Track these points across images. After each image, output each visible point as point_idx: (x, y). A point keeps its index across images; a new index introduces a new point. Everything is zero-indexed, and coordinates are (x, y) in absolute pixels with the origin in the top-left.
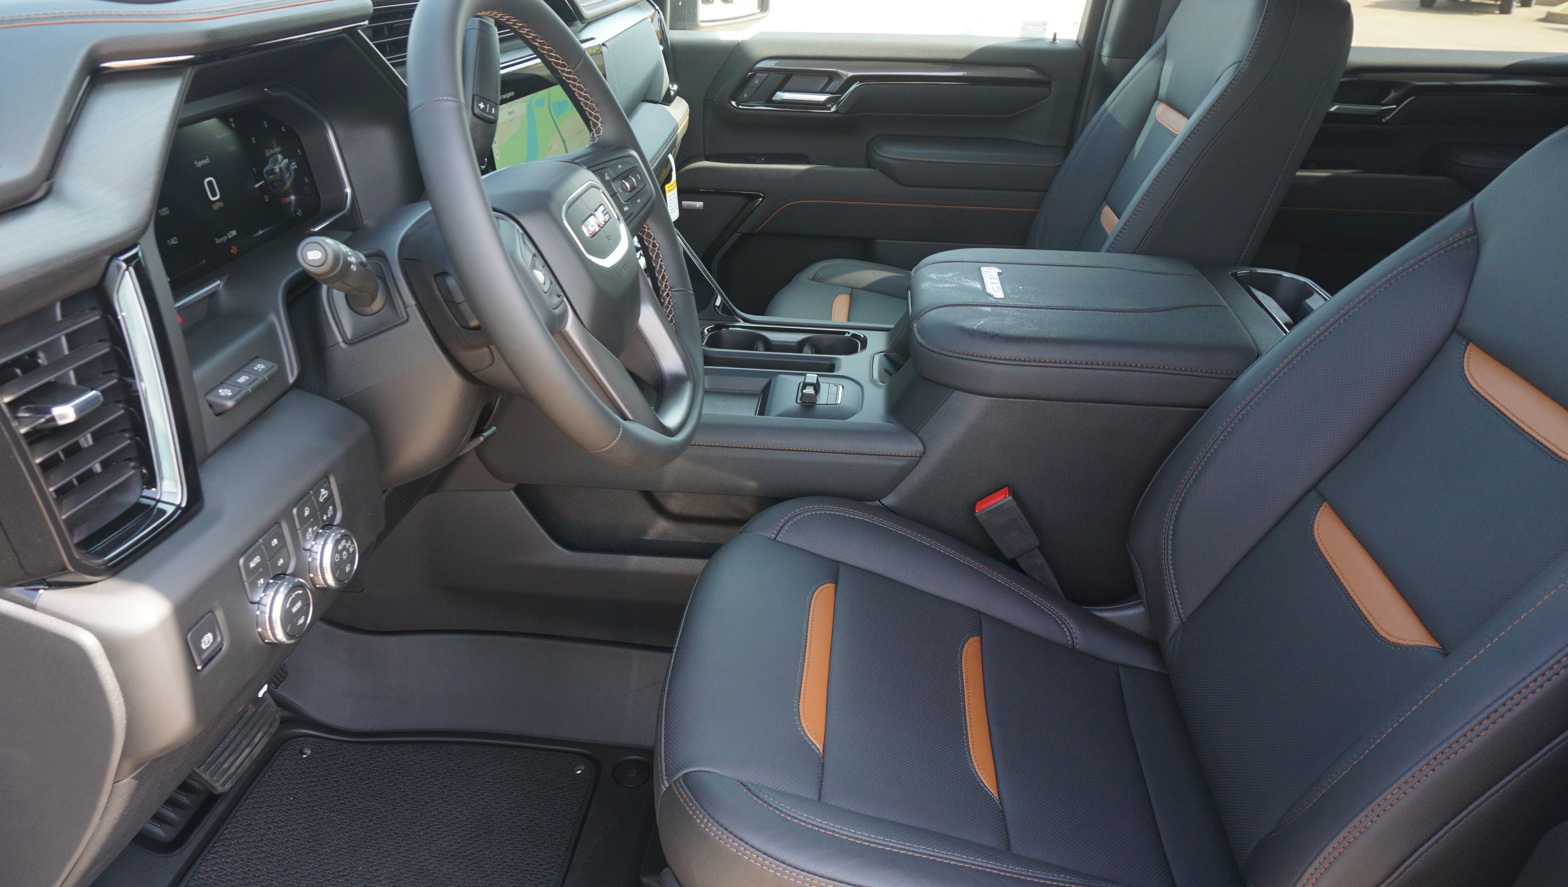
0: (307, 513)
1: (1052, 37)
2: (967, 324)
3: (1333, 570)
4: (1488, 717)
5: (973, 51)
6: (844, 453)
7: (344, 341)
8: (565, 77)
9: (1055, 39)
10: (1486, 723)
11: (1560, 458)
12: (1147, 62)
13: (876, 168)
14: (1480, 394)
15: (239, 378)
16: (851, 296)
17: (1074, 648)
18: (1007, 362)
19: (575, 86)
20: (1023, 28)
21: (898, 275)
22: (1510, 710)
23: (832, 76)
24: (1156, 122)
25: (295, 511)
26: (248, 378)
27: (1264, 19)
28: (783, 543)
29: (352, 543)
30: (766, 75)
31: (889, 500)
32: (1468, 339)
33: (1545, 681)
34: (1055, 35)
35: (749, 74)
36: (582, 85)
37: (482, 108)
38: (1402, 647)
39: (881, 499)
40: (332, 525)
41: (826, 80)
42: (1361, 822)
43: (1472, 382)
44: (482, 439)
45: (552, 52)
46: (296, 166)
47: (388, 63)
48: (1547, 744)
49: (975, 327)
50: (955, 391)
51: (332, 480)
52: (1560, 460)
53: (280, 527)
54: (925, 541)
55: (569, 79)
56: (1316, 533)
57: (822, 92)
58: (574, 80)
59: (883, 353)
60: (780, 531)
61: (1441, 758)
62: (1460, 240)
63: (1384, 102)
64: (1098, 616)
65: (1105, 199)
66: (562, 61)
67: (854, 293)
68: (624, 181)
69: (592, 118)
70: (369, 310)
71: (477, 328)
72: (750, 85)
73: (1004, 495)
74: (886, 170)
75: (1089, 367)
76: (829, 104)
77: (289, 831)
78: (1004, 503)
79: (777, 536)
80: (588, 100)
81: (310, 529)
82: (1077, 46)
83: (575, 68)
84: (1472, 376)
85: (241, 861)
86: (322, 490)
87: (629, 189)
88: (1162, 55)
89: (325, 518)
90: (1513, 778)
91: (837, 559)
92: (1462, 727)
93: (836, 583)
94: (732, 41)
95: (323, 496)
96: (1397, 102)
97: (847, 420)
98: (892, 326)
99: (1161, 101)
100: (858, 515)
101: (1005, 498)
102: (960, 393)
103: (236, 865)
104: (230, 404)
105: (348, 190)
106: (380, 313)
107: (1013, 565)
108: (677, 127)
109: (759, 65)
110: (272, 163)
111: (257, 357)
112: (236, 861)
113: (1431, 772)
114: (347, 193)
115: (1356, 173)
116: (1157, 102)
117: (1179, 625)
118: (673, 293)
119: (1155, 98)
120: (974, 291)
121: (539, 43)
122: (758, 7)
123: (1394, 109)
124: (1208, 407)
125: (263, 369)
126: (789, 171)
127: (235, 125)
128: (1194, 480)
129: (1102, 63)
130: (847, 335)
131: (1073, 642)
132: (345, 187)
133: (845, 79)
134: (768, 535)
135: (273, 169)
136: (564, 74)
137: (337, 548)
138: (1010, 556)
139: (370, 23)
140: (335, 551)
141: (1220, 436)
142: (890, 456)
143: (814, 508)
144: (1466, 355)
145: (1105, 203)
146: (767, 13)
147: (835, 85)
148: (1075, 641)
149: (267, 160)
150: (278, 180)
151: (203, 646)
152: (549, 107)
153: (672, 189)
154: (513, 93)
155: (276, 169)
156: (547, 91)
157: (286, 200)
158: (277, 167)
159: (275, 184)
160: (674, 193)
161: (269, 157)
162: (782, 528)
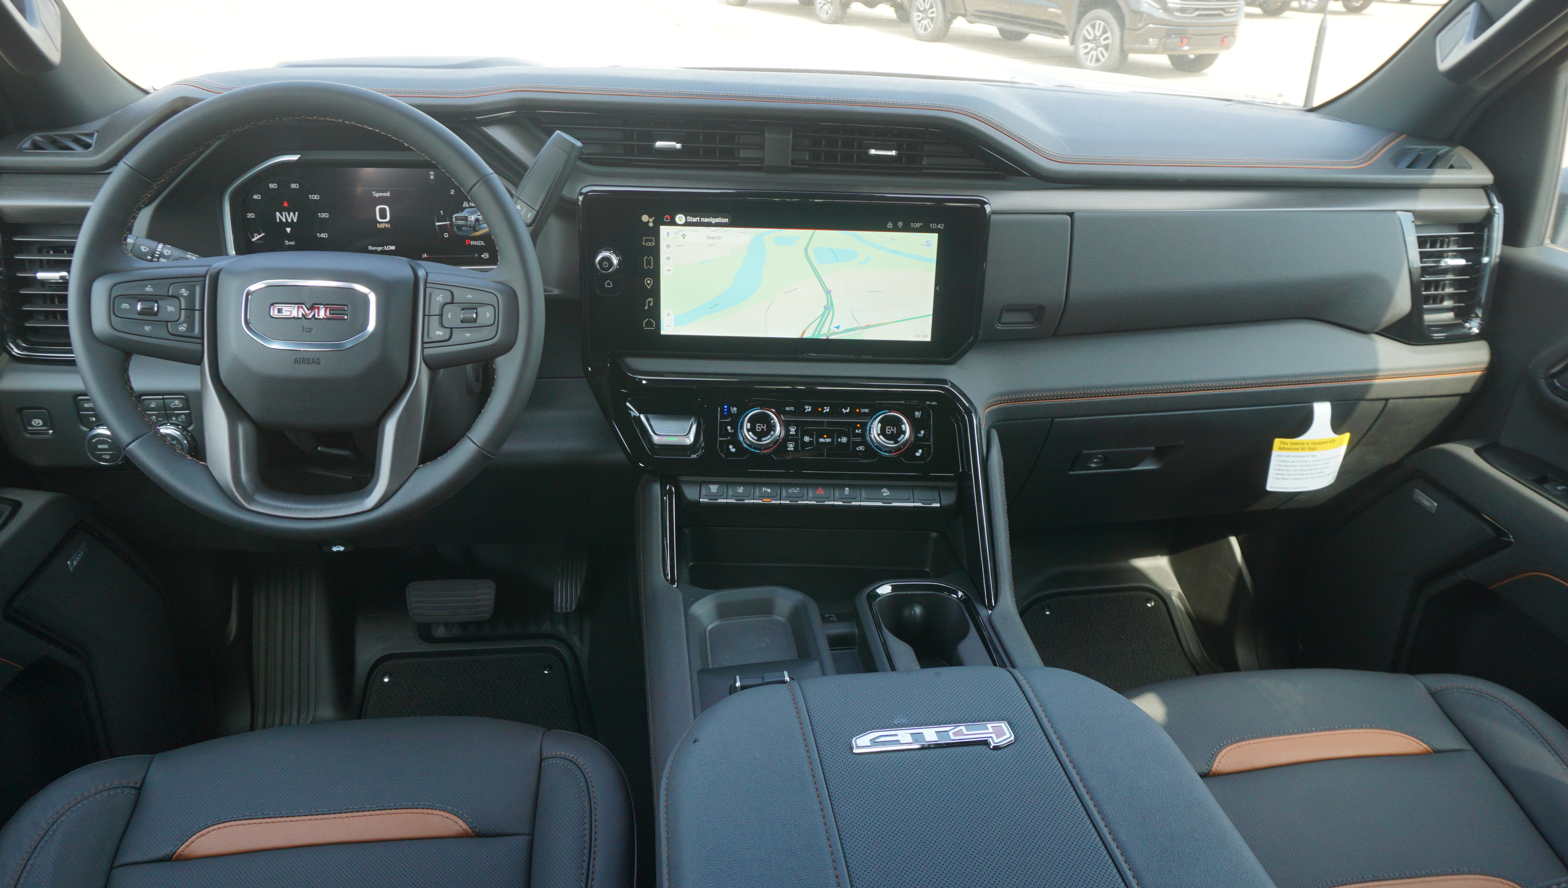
60: (552, 758)
79: (546, 758)
134: (544, 751)
135: (467, 217)
149: (463, 209)
150: (470, 227)
151: (33, 423)
152: (806, 249)
153: (1292, 449)
154: (726, 220)
155: (471, 218)
156: (809, 232)
157: (472, 243)
158: (472, 217)
159: (463, 228)
160: (1298, 457)
161: (467, 208)
162: (556, 757)
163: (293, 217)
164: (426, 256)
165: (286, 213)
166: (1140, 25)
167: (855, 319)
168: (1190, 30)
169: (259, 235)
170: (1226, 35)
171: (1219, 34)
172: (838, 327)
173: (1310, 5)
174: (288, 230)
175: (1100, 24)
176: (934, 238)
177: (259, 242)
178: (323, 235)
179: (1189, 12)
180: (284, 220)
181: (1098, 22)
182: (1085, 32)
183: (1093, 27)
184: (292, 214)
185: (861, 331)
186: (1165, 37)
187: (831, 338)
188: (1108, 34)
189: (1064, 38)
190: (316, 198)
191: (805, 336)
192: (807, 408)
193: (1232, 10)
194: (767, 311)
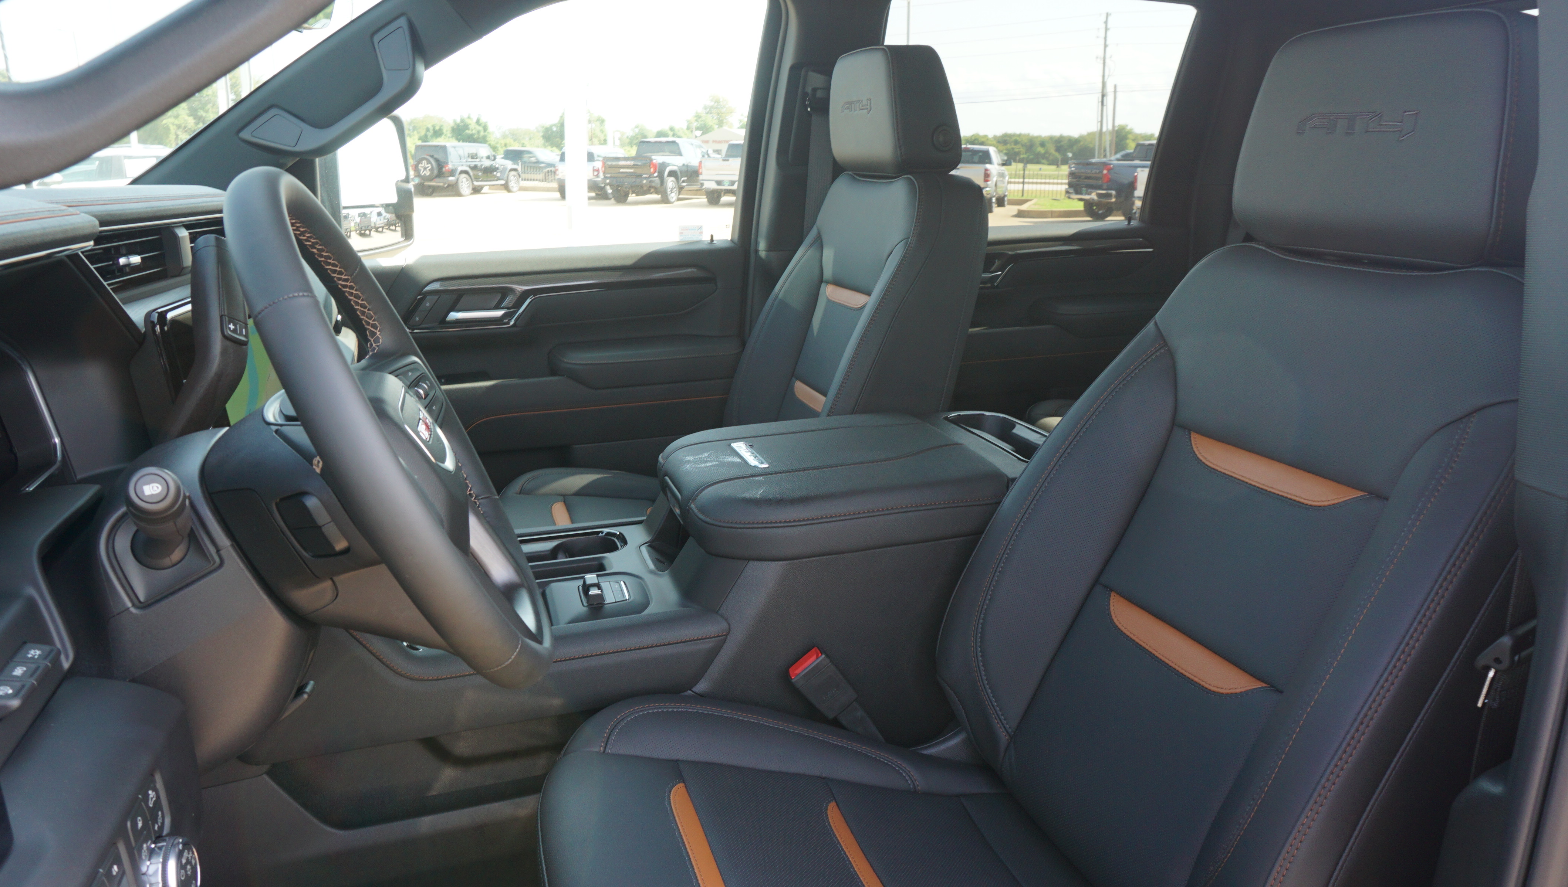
0: (140, 824)
1: (709, 238)
2: (748, 495)
3: (1144, 648)
4: (1362, 723)
5: (640, 257)
6: (650, 647)
7: (134, 605)
8: (341, 285)
9: (712, 240)
10: (1361, 728)
11: (1307, 505)
12: (806, 252)
13: (563, 375)
14: (1217, 470)
15: (13, 671)
16: (565, 502)
17: (916, 790)
18: (798, 523)
19: (351, 294)
20: (681, 233)
21: (605, 476)
22: (1376, 711)
23: (505, 292)
24: (829, 300)
25: (129, 824)
26: (25, 669)
27: (919, 202)
28: (613, 754)
29: (193, 853)
30: (437, 297)
31: (701, 687)
32: (1189, 429)
33: (1394, 679)
34: (712, 236)
35: (419, 297)
36: (359, 293)
37: (232, 329)
38: (1236, 695)
39: (692, 688)
40: (162, 837)
41: (499, 296)
42: (1288, 852)
43: (1207, 463)
44: (305, 696)
45: (330, 258)
47: (109, 288)
48: (1408, 734)
49: (758, 496)
50: (750, 562)
51: (158, 778)
52: (1308, 506)
53: (117, 848)
54: (752, 719)
55: (345, 286)
56: (1115, 620)
57: (497, 307)
58: (351, 287)
59: (647, 544)
60: (607, 742)
61: (1336, 770)
62: (1156, 352)
63: (992, 269)
64: (925, 754)
65: (793, 375)
66: (340, 268)
67: (569, 500)
68: (416, 388)
69: (370, 327)
70: (167, 561)
71: (346, 551)
72: (421, 308)
73: (815, 656)
74: (573, 375)
75: (872, 514)
76: (506, 319)
78: (818, 663)
79: (605, 748)
80: (365, 308)
81: (145, 846)
82: (732, 245)
83: (353, 274)
84: (1205, 458)
86: (150, 792)
87: (423, 396)
88: (819, 243)
89: (156, 828)
90: (1392, 772)
92: (1344, 738)
93: (684, 782)
94: (395, 266)
95: (152, 799)
96: (1001, 269)
97: (643, 613)
98: (645, 518)
99: (828, 282)
100: (682, 708)
101: (817, 658)
102: (756, 563)
104: (15, 703)
105: (57, 440)
106: (181, 563)
107: (835, 723)
108: (354, 356)
109: (427, 288)
111: (25, 643)
113: (1333, 786)
114: (55, 445)
115: (983, 329)
116: (823, 284)
117: (1008, 740)
118: (480, 501)
119: (821, 280)
120: (732, 465)
121: (318, 250)
122: (402, 236)
123: (1000, 275)
124: (983, 532)
125: (40, 655)
126: (474, 389)
128: (990, 600)
129: (760, 258)
130: (600, 534)
131: (914, 784)
132: (52, 437)
133: (518, 294)
134: (596, 750)
136: (341, 282)
137: (181, 862)
138: (831, 716)
139: (95, 245)
140: (181, 867)
141: (1003, 555)
142: (694, 640)
143: (634, 710)
144: (1193, 442)
145: (794, 378)
147: (509, 300)
148: (915, 784)
162: (608, 738)
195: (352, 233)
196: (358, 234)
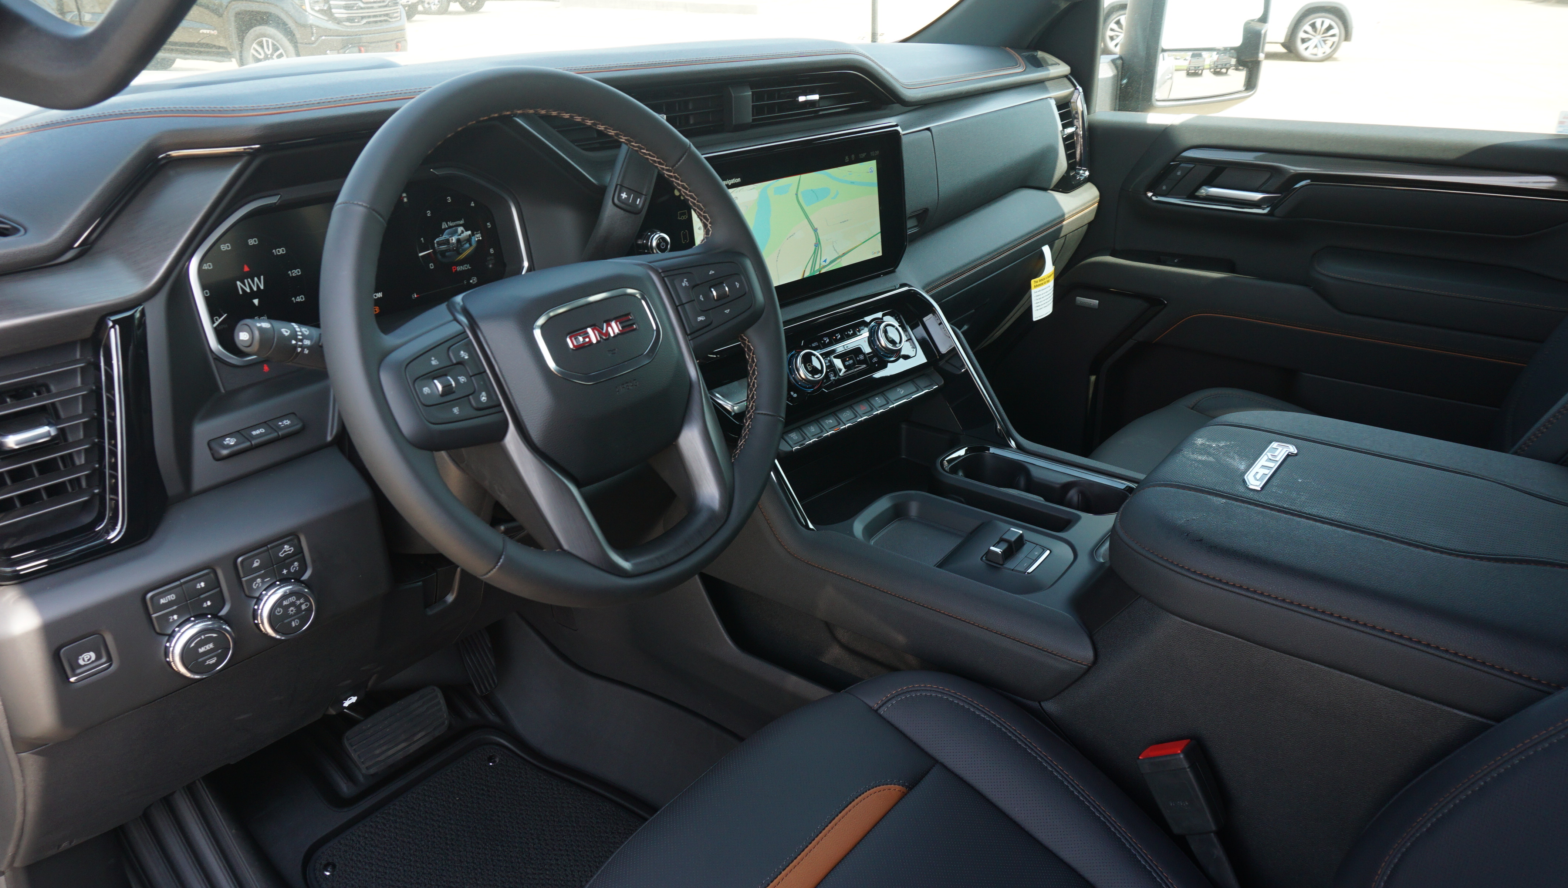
8: (666, 175)
13: (1310, 287)
19: (678, 184)
23: (1274, 171)
28: (884, 718)
29: (307, 601)
30: (1192, 166)
35: (1172, 163)
36: (685, 184)
37: (623, 198)
39: (1043, 701)
40: (296, 580)
41: (1268, 175)
45: (642, 149)
46: (481, 238)
50: (1140, 598)
55: (671, 176)
57: (1257, 189)
58: (676, 178)
60: (886, 703)
68: (711, 289)
73: (1176, 750)
74: (1321, 290)
76: (1263, 204)
77: (439, 827)
78: (1174, 759)
79: (880, 707)
80: (694, 199)
81: (258, 580)
83: (674, 166)
85: (389, 837)
87: (716, 298)
89: (285, 572)
91: (938, 758)
93: (911, 788)
101: (1177, 753)
102: (1146, 602)
103: (384, 839)
105: (526, 264)
109: (1185, 154)
110: (448, 234)
112: (385, 837)
114: (524, 267)
118: (755, 416)
122: (1245, 85)
127: (408, 199)
133: (1288, 176)
134: (871, 704)
135: (448, 240)
136: (664, 172)
137: (282, 603)
140: (279, 605)
142: (1050, 653)
146: (1254, 90)
147: (1276, 182)
149: (442, 232)
150: (454, 250)
151: (81, 662)
152: (797, 194)
153: (1042, 284)
154: (739, 180)
155: (452, 240)
156: (796, 178)
157: (459, 268)
158: (453, 238)
159: (447, 254)
160: (1046, 288)
161: (446, 229)
162: (889, 700)
163: (259, 283)
164: (416, 296)
165: (249, 280)
166: (313, 39)
167: (835, 250)
168: (365, 38)
169: (220, 318)
170: (400, 40)
171: (392, 40)
172: (825, 261)
173: (434, 8)
174: (256, 301)
175: (267, 41)
176: (873, 164)
177: (220, 327)
178: (299, 299)
179: (356, 20)
180: (248, 290)
181: (264, 39)
182: (253, 51)
183: (261, 45)
184: (256, 279)
185: (840, 260)
186: (342, 49)
187: (823, 271)
188: (281, 51)
189: (232, 61)
190: (281, 252)
191: (805, 276)
192: (825, 339)
193: (395, 15)
194: (777, 261)
195: (1204, 71)
196: (1212, 72)
